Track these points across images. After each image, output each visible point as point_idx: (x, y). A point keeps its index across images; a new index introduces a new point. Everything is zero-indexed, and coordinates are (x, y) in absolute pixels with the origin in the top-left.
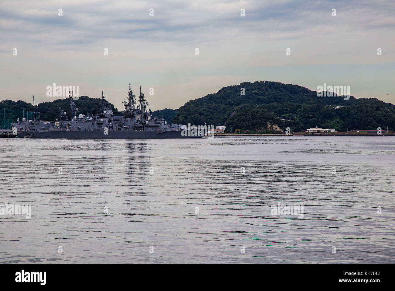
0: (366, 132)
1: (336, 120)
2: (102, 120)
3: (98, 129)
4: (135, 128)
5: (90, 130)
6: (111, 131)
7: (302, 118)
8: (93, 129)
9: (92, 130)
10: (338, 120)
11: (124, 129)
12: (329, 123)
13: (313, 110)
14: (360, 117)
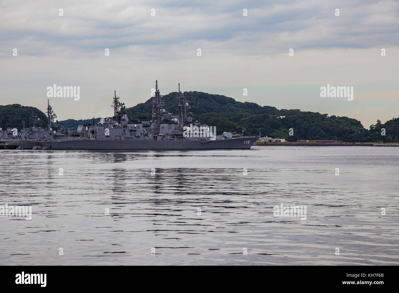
0: (314, 142)
1: (283, 130)
2: (135, 126)
3: (130, 138)
4: (175, 137)
5: (121, 138)
6: (146, 139)
7: (249, 128)
8: (125, 138)
9: (123, 138)
10: (285, 130)
11: (161, 137)
12: (277, 132)
13: (260, 119)
14: (308, 127)
